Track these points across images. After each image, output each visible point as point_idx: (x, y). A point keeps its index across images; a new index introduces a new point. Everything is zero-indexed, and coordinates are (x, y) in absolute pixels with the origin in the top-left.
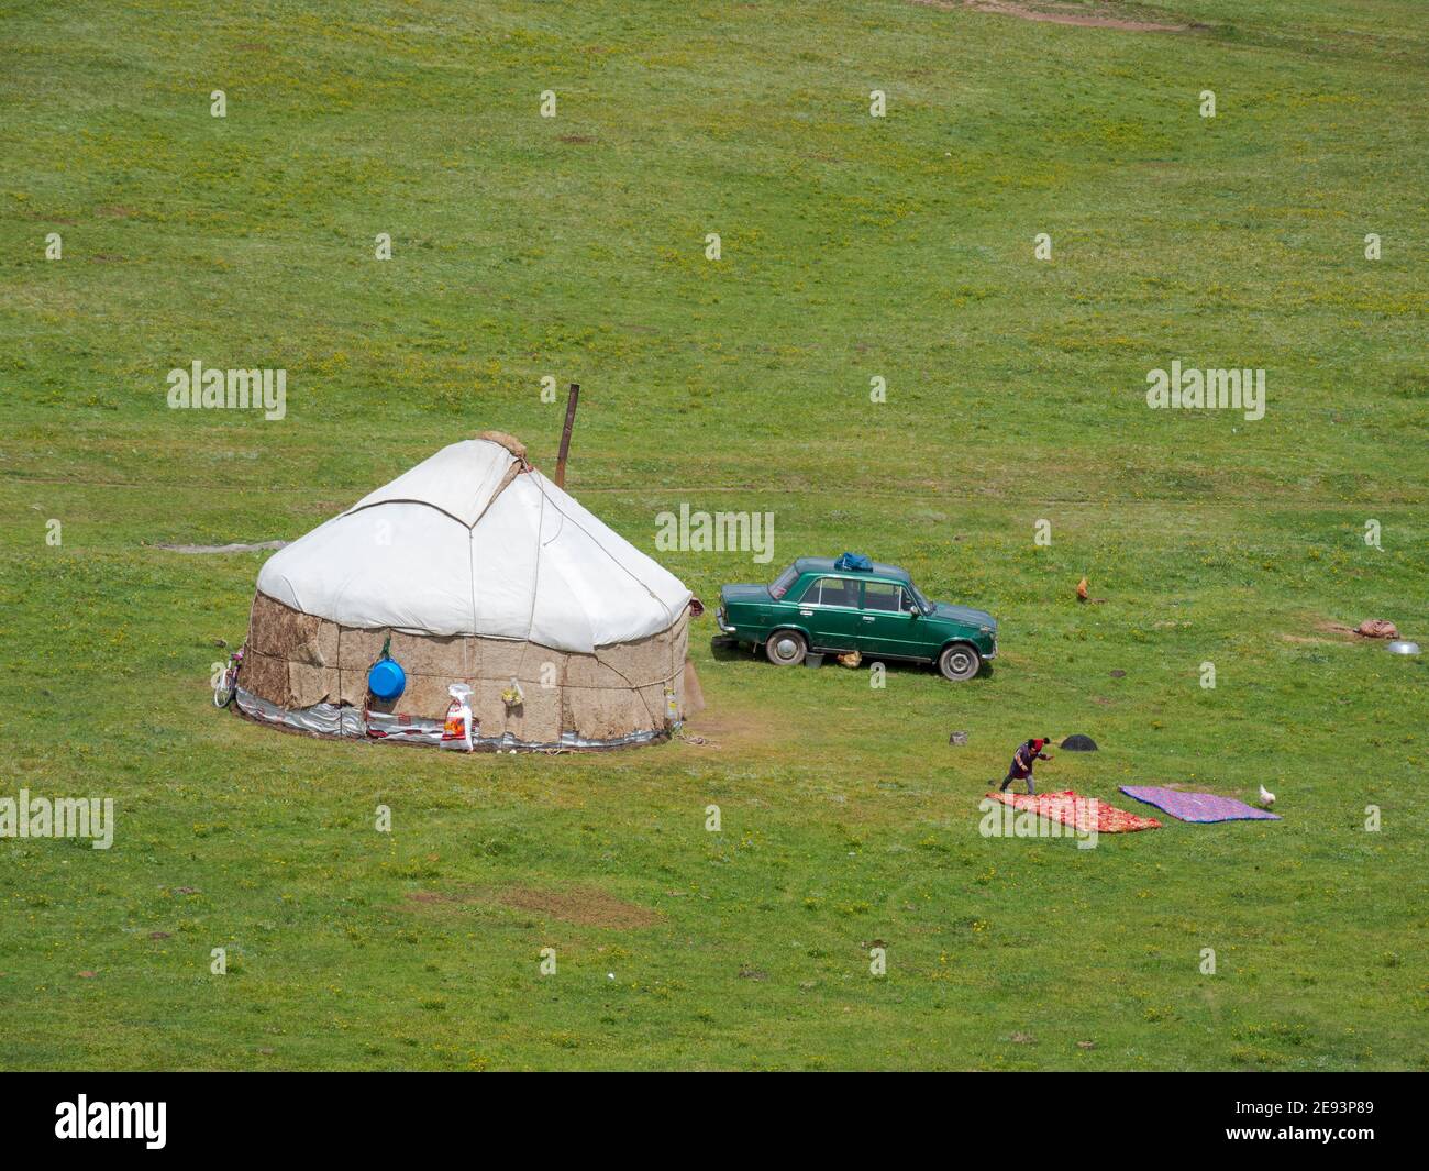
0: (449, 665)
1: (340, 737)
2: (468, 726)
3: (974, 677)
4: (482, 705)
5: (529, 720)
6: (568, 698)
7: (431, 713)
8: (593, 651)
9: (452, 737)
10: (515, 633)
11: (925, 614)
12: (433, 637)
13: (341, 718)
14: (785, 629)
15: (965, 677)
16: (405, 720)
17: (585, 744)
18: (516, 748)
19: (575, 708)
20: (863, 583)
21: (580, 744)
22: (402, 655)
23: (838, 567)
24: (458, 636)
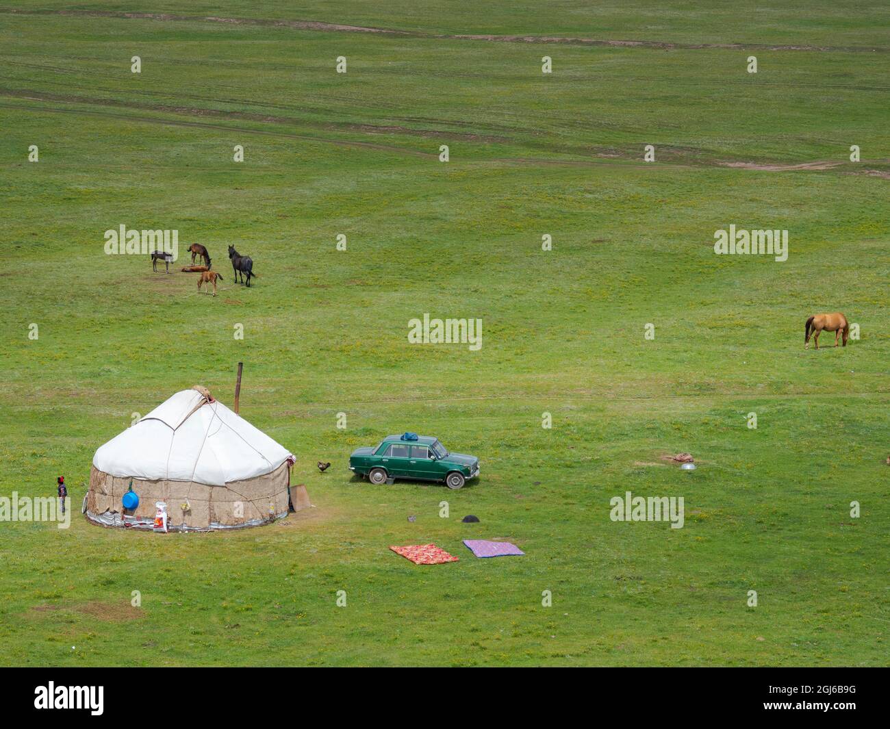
0: (157, 493)
1: (114, 527)
2: (165, 522)
3: (462, 487)
4: (172, 511)
5: (194, 517)
6: (213, 507)
7: (149, 515)
8: (224, 485)
9: (158, 526)
10: (185, 478)
11: (439, 459)
12: (149, 481)
13: (114, 519)
14: (376, 468)
15: (459, 487)
16: (139, 518)
17: (223, 527)
18: (188, 530)
19: (216, 511)
20: (411, 446)
21: (220, 527)
22: (137, 489)
23: (402, 439)
24: (159, 480)
